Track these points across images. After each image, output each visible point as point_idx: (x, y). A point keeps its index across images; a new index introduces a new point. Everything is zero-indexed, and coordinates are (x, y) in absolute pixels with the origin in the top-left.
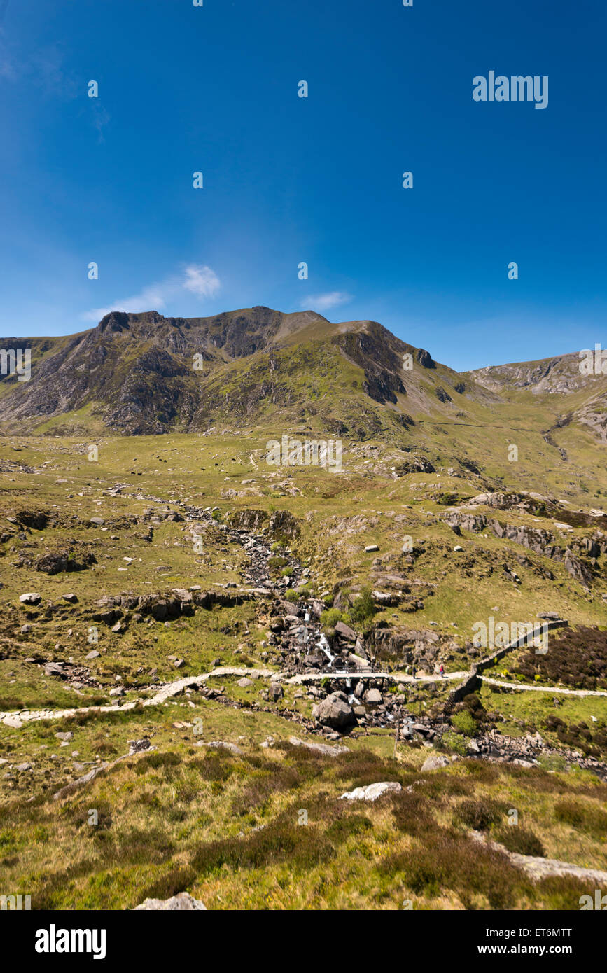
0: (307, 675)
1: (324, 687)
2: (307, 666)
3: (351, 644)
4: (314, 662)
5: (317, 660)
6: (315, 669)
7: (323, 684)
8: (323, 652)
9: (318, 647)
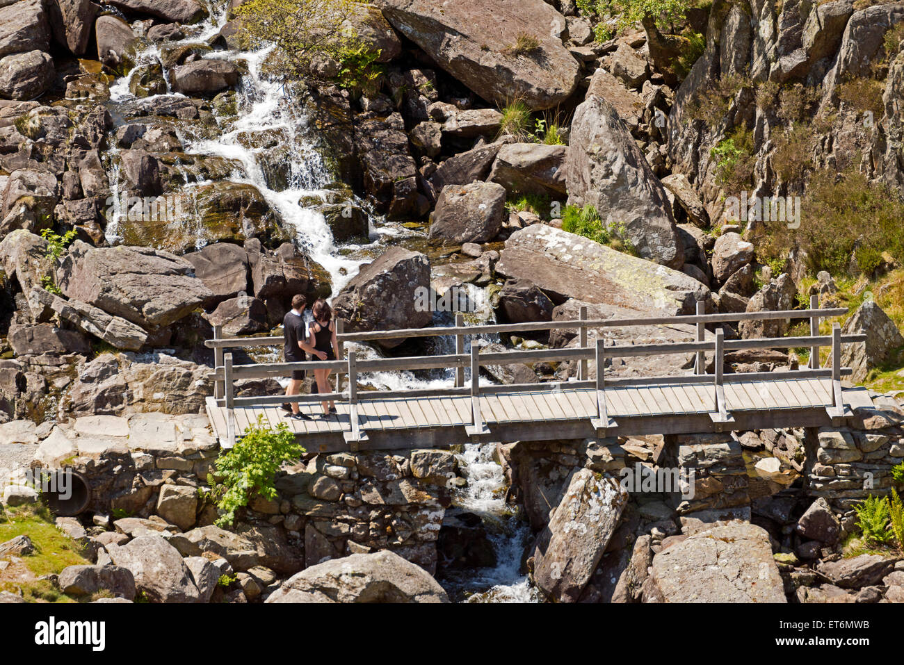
0: (85, 423)
1: (242, 520)
2: (92, 346)
3: (529, 129)
4: (163, 304)
5: (194, 290)
6: (168, 363)
7: (232, 499)
8: (261, 208)
9: (217, 170)
